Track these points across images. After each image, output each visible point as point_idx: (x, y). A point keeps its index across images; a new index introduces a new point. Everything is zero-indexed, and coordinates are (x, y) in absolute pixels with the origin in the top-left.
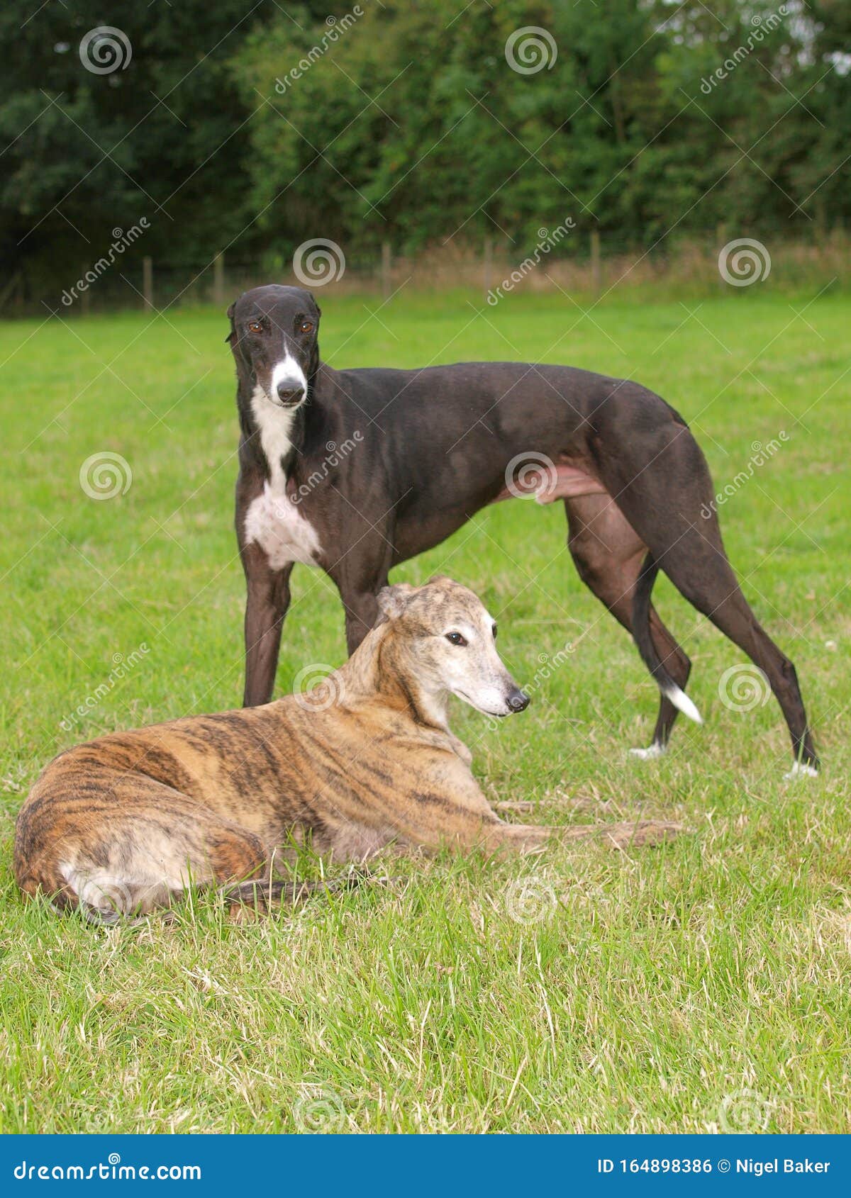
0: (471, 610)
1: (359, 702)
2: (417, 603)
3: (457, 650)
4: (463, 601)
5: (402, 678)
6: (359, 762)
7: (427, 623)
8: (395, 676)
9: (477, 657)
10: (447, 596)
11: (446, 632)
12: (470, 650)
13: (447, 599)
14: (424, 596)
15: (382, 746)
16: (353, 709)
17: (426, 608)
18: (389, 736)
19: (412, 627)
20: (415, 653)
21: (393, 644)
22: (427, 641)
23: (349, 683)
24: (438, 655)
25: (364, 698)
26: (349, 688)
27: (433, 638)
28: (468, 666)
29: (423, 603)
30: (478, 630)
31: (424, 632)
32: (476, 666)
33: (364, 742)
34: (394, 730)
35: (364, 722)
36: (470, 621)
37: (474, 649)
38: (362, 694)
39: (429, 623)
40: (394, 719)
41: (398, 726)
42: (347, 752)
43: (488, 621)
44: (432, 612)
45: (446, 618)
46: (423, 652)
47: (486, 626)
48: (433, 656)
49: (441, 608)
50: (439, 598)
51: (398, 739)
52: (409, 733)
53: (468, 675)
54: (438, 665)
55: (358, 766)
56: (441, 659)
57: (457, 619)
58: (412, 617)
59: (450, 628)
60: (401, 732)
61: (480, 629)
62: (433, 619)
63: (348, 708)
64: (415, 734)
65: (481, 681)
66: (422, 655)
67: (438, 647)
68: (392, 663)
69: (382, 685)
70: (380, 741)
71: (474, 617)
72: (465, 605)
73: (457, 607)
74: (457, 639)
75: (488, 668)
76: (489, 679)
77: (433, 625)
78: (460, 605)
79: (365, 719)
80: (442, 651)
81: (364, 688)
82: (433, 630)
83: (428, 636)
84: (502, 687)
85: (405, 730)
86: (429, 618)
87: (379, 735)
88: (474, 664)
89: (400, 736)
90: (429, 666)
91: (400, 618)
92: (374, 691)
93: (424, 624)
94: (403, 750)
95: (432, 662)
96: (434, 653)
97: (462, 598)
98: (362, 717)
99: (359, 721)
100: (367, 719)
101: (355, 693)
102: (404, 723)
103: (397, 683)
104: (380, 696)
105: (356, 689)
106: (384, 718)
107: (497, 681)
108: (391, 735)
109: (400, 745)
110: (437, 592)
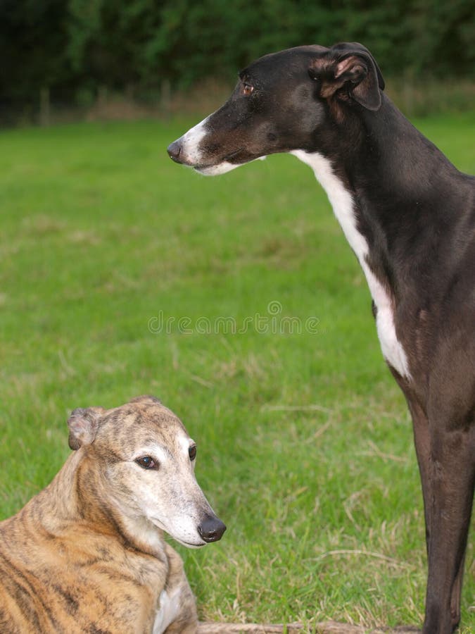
0: (164, 431)
1: (64, 528)
2: (108, 426)
3: (149, 475)
4: (157, 422)
5: (105, 506)
6: (53, 585)
7: (117, 448)
8: (98, 504)
9: (170, 481)
10: (140, 416)
11: (135, 456)
12: (161, 473)
13: (138, 421)
14: (115, 418)
15: (84, 571)
16: (57, 534)
17: (116, 432)
18: (93, 561)
19: (103, 452)
20: (109, 479)
21: (90, 471)
22: (117, 466)
23: (54, 507)
24: (130, 481)
25: (68, 522)
26: (54, 512)
27: (124, 463)
28: (161, 491)
29: (113, 426)
30: (171, 453)
31: (115, 458)
32: (169, 492)
33: (66, 566)
34: (100, 555)
35: (68, 546)
36: (162, 442)
37: (166, 473)
38: (66, 519)
39: (118, 448)
40: (101, 545)
41: (105, 552)
42: (43, 574)
43: (184, 443)
44: (122, 436)
45: (136, 440)
46: (115, 479)
47: (180, 447)
48: (126, 483)
49: (131, 430)
50: (130, 420)
51: (103, 564)
52: (116, 559)
53: (161, 502)
54: (132, 492)
55: (51, 589)
56: (133, 485)
57: (147, 440)
58: (102, 442)
59: (140, 451)
60: (107, 557)
61: (174, 450)
62: (123, 443)
63: (53, 533)
64: (122, 560)
65: (174, 508)
66: (115, 483)
67: (129, 473)
68: (93, 490)
69: (86, 513)
70: (83, 565)
71: (167, 437)
72: (159, 426)
73: (148, 429)
74: (148, 463)
75: (181, 493)
76: (181, 504)
77: (124, 451)
78: (153, 426)
79: (68, 544)
80: (134, 477)
81: (68, 513)
82: (123, 455)
83: (118, 461)
84: (194, 513)
85: (111, 555)
86: (119, 441)
87: (83, 560)
88: (166, 489)
89: (106, 561)
90: (123, 493)
91: (92, 444)
92: (79, 517)
93: (114, 448)
94: (105, 576)
95: (125, 490)
96: (126, 480)
97: (156, 418)
98: (66, 542)
99: (62, 545)
100: (71, 543)
101: (58, 517)
102: (110, 548)
103: (100, 510)
104: (85, 522)
105: (61, 513)
106: (90, 543)
107: (190, 508)
108: (96, 560)
109: (104, 570)
110: (129, 413)
